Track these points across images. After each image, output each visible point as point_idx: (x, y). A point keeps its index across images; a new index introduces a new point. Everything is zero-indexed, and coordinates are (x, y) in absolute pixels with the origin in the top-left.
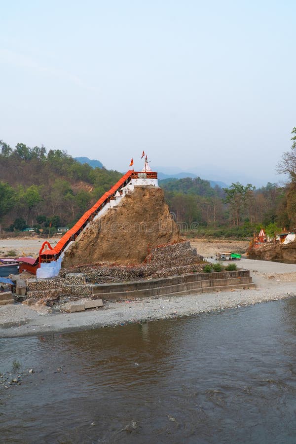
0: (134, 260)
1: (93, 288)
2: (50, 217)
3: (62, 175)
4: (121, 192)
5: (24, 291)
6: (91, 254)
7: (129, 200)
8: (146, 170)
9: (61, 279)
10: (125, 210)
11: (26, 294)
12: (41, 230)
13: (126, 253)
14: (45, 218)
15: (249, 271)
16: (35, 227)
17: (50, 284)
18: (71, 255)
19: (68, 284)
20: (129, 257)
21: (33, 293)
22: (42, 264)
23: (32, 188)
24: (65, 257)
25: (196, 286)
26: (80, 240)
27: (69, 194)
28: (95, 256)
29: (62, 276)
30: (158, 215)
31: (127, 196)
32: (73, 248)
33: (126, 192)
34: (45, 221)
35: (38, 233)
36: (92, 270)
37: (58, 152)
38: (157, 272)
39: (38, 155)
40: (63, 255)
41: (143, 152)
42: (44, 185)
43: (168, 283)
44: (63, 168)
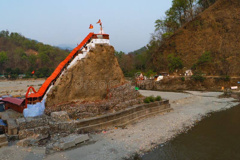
0: (98, 97)
1: (77, 124)
2: (14, 69)
3: (19, 46)
4: (86, 48)
5: (15, 131)
6: (67, 95)
7: (92, 54)
8: (101, 32)
9: (47, 117)
10: (89, 61)
11: (18, 133)
12: (9, 76)
13: (92, 92)
14: (11, 69)
15: (169, 100)
16: (5, 74)
17: (38, 122)
18: (52, 96)
19: (55, 122)
20: (94, 95)
21: (24, 132)
22: (28, 105)
23: (2, 53)
24: (47, 98)
25: (143, 113)
26: (59, 84)
27: (24, 56)
28: (70, 96)
29: (47, 114)
30: (112, 65)
31: (91, 51)
32: (54, 90)
33: (89, 48)
34: (11, 71)
35: (7, 77)
36: (71, 108)
37: (16, 34)
38: (117, 106)
39: (4, 35)
40: (45, 97)
41: (100, 20)
42: (9, 51)
43: (127, 113)
44: (20, 42)
